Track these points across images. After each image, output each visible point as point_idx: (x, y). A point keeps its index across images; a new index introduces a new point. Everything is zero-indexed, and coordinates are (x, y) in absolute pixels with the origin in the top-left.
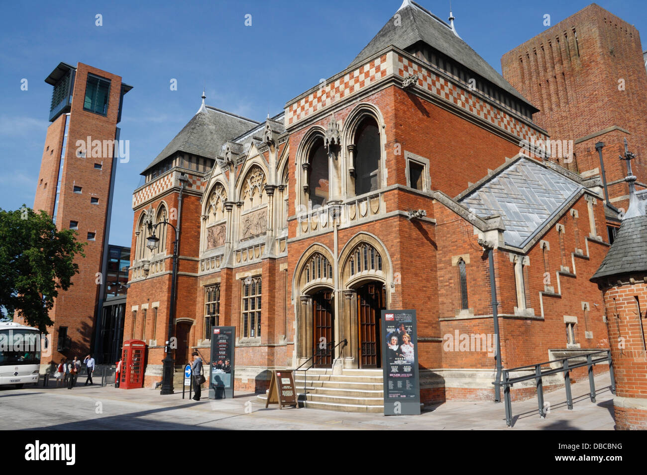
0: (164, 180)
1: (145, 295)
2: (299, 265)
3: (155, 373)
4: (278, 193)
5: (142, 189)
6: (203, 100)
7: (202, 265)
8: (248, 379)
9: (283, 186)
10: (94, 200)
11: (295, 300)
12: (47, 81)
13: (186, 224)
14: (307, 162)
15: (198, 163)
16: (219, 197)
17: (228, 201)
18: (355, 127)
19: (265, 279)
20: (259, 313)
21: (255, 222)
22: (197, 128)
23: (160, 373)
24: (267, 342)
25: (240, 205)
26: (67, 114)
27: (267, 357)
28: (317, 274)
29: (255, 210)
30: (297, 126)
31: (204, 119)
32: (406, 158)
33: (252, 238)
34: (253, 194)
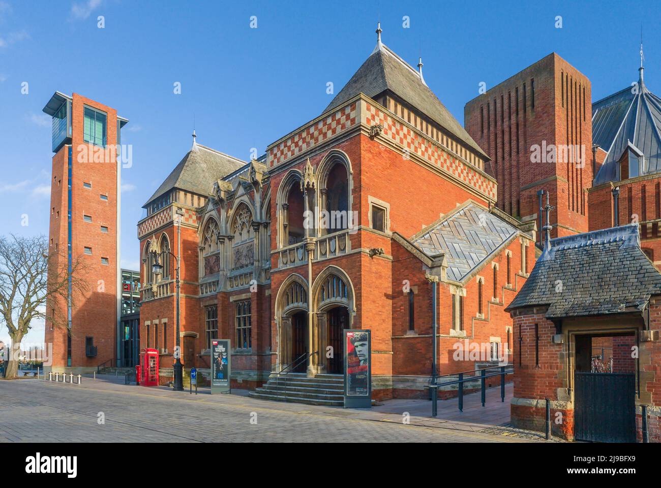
1: (156, 312)
2: (281, 292)
4: (263, 229)
5: (145, 221)
6: (195, 138)
7: (201, 289)
9: (267, 223)
10: (104, 228)
11: (278, 320)
12: (45, 110)
13: (186, 254)
14: (287, 203)
15: (193, 199)
16: (213, 231)
17: (221, 234)
18: (327, 172)
19: (254, 302)
20: (250, 329)
21: (244, 254)
22: (190, 166)
24: (257, 352)
25: (231, 238)
26: (69, 146)
28: (295, 299)
29: (244, 243)
30: (278, 169)
31: (196, 157)
32: (369, 202)
33: (242, 267)
34: (242, 229)
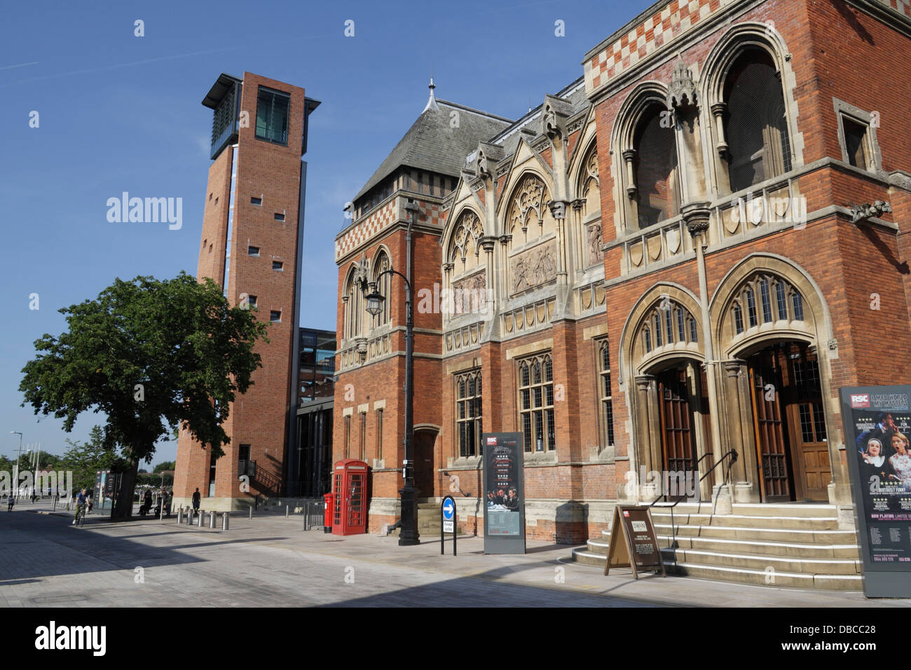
0: (382, 213)
1: (363, 390)
2: (630, 323)
3: (385, 511)
4: (572, 212)
5: (348, 232)
6: (432, 91)
7: (447, 341)
8: (538, 521)
9: (579, 201)
10: (277, 264)
11: (627, 384)
12: (204, 103)
13: (421, 278)
14: (632, 148)
15: (431, 184)
16: (469, 233)
17: (485, 235)
18: (724, 71)
19: (559, 355)
20: (551, 412)
21: (534, 266)
22: (426, 131)
23: (393, 511)
24: (569, 459)
25: (505, 240)
26: (234, 146)
27: (570, 484)
28: (664, 336)
29: (533, 245)
30: (610, 88)
31: (436, 118)
32: (836, 111)
33: (530, 290)
34: (527, 220)
